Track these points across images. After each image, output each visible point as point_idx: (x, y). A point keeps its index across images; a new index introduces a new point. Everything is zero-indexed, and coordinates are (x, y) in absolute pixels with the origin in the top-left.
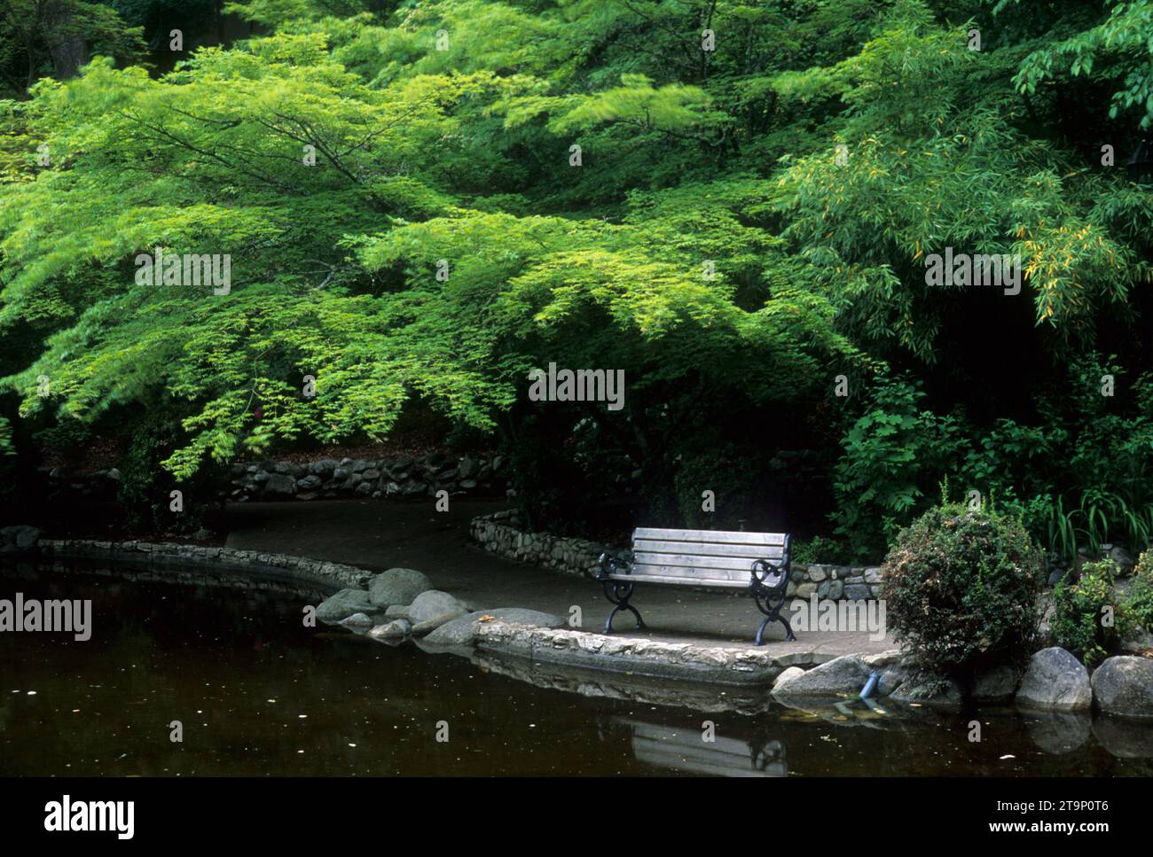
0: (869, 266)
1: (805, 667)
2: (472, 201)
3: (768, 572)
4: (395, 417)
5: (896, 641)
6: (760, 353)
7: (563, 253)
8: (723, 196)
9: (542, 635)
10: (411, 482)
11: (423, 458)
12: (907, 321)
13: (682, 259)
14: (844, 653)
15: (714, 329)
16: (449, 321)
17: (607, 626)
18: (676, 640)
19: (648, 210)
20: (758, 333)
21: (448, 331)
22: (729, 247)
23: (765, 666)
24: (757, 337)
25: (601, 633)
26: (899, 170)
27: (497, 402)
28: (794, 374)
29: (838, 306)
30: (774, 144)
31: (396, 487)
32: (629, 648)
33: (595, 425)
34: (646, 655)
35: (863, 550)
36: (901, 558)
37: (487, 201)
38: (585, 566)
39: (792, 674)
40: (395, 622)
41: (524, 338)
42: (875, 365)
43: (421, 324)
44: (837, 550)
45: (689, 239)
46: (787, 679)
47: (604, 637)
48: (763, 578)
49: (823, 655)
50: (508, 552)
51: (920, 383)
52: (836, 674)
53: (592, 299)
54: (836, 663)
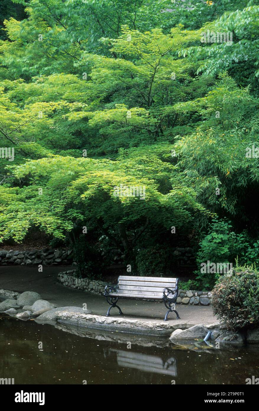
0: (210, 177)
1: (183, 329)
2: (59, 152)
3: (170, 293)
4: (25, 234)
5: (218, 319)
6: (168, 209)
7: (92, 172)
8: (155, 150)
9: (82, 316)
10: (36, 260)
11: (41, 250)
12: (224, 198)
13: (139, 174)
14: (198, 323)
15: (151, 201)
16: (48, 197)
17: (108, 313)
18: (134, 319)
19: (126, 155)
20: (167, 202)
21: (48, 200)
22: (157, 169)
23: (168, 328)
24: (167, 204)
25: (105, 316)
26: (221, 141)
27: (66, 228)
28: (181, 218)
29: (198, 192)
30: (175, 131)
31: (30, 261)
32: (115, 321)
33: (107, 238)
34: (122, 324)
35: (207, 285)
36: (220, 287)
37: (65, 152)
38: (101, 291)
39: (178, 331)
40: (26, 312)
41: (77, 204)
42: (212, 215)
43: (38, 198)
44: (197, 285)
45: (141, 167)
46: (176, 333)
47: (106, 317)
48: (168, 295)
49: (190, 324)
50: (72, 286)
51: (230, 222)
52: (195, 332)
53: (103, 189)
54: (195, 327)
